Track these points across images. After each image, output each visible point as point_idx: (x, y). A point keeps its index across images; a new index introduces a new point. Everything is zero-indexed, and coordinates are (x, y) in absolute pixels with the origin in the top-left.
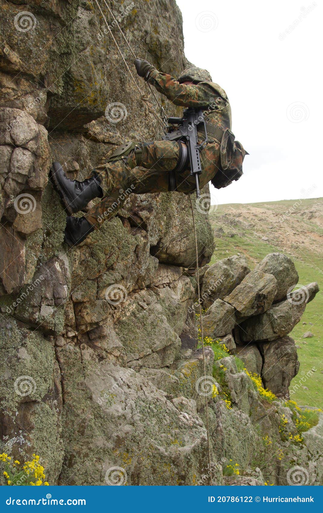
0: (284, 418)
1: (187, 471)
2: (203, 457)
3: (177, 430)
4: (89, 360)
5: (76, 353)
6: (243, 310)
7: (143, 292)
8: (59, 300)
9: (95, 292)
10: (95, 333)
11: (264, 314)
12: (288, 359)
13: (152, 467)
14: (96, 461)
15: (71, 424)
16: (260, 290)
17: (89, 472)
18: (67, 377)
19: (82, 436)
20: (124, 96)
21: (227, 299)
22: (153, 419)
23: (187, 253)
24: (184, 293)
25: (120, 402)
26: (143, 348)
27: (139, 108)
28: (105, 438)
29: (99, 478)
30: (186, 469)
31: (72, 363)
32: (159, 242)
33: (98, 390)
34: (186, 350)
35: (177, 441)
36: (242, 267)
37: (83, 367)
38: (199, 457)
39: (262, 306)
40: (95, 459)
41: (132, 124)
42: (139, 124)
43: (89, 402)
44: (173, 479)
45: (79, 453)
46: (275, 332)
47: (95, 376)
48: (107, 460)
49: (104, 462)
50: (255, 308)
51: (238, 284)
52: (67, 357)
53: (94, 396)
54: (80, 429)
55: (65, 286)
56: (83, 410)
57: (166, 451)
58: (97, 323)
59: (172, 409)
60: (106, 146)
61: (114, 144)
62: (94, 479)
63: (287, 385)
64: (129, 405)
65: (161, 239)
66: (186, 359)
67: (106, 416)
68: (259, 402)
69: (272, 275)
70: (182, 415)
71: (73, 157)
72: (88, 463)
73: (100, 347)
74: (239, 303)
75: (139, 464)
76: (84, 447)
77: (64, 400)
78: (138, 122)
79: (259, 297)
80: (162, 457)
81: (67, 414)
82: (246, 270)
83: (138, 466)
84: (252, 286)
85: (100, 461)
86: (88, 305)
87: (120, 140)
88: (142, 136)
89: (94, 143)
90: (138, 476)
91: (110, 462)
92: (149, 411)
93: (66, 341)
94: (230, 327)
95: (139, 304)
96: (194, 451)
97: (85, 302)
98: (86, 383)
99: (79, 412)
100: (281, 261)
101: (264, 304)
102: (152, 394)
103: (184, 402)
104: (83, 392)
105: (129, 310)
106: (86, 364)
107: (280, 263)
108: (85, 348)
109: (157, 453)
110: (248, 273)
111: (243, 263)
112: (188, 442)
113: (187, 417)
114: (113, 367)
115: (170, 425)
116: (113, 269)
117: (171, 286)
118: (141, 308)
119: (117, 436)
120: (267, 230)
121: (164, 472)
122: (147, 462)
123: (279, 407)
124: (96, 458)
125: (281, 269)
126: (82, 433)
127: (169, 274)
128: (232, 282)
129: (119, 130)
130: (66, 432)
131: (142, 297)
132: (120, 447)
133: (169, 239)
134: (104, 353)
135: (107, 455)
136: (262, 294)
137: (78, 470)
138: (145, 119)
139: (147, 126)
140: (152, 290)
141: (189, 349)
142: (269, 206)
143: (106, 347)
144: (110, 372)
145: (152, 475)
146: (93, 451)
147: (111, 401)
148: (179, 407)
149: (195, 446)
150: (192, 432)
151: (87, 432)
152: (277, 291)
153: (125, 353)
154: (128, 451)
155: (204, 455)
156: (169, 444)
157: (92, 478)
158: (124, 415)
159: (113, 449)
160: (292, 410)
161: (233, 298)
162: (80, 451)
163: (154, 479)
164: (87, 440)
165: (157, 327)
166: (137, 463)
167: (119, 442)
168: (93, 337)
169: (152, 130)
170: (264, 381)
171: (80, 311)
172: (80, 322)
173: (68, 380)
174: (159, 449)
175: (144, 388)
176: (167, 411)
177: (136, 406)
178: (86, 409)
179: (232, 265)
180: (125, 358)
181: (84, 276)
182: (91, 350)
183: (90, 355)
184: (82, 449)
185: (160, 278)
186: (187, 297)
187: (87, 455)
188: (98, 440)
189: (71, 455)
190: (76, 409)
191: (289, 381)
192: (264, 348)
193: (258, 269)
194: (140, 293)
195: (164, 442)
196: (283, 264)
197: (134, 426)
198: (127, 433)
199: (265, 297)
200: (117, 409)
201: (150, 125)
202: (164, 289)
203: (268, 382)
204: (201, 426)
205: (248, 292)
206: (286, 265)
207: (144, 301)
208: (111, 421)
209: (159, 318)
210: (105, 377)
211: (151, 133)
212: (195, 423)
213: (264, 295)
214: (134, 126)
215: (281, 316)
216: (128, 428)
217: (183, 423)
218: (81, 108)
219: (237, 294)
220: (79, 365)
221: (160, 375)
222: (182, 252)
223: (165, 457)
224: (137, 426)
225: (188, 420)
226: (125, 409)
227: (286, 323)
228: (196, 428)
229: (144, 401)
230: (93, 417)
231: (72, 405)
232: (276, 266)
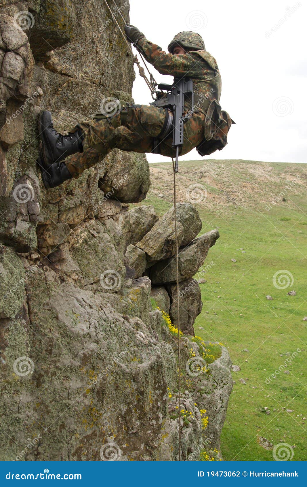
0: (192, 352)
1: (145, 387)
2: (157, 374)
3: (136, 348)
4: (53, 281)
5: (40, 274)
6: (153, 254)
7: (93, 222)
8: (33, 216)
9: (56, 215)
10: (55, 256)
11: (171, 258)
12: (193, 299)
13: (115, 383)
14: (64, 379)
15: (38, 343)
16: (169, 236)
17: (57, 391)
18: (32, 298)
19: (49, 355)
20: (80, 31)
21: (139, 244)
22: (114, 337)
23: (128, 188)
24: (124, 226)
25: (85, 321)
26: (97, 273)
27: (92, 45)
28: (71, 356)
29: (67, 396)
30: (144, 385)
31: (37, 284)
32: (106, 175)
33: (64, 310)
34: (127, 280)
35: (136, 358)
36: (152, 215)
37: (48, 288)
38: (154, 374)
39: (171, 251)
40: (62, 378)
41: (85, 59)
42: (91, 60)
43: (55, 322)
44: (133, 396)
45: (47, 372)
46: (182, 275)
47: (59, 297)
48: (74, 378)
49: (71, 379)
50: (164, 252)
51: (148, 231)
52: (32, 278)
53: (60, 316)
54: (47, 348)
55: (38, 203)
56: (50, 329)
57: (128, 368)
58: (58, 247)
59: (130, 329)
60: (63, 78)
61: (69, 76)
62: (62, 397)
63: (192, 323)
64: (93, 324)
65: (107, 172)
66: (128, 287)
67: (72, 335)
68: (171, 337)
69: (179, 222)
70: (138, 334)
71: (37, 83)
72: (56, 382)
73: (61, 270)
74: (149, 249)
75: (104, 380)
76: (52, 366)
77: (31, 321)
78: (90, 58)
79: (169, 243)
80: (124, 373)
81: (34, 334)
82: (155, 218)
83: (104, 382)
84: (161, 232)
85: (67, 379)
86: (50, 228)
87: (75, 73)
88: (93, 72)
89: (53, 73)
90: (103, 393)
91: (77, 379)
92: (111, 330)
93: (30, 263)
94: (141, 270)
95: (89, 232)
96: (151, 368)
97: (47, 225)
98: (52, 304)
99: (47, 331)
100: (187, 209)
101: (173, 249)
102: (112, 315)
103: (139, 322)
104: (49, 312)
105: (81, 237)
106: (50, 284)
107: (186, 212)
108: (48, 269)
109: (120, 370)
110: (157, 221)
111: (152, 212)
112: (145, 359)
113: (143, 336)
114: (74, 288)
115: (128, 344)
116: (72, 194)
117: (114, 218)
118: (92, 236)
119: (84, 354)
120: (162, 188)
121: (125, 388)
122: (111, 379)
123: (187, 342)
124: (64, 376)
125: (187, 216)
126: (50, 352)
127: (112, 207)
128: (143, 229)
129: (74, 63)
130: (33, 352)
131: (92, 226)
132: (86, 365)
133: (114, 173)
134: (65, 276)
135: (74, 372)
136: (171, 239)
137: (46, 389)
138: (96, 57)
139: (98, 63)
140: (99, 220)
141: (130, 279)
142: (164, 166)
143: (66, 271)
144: (72, 294)
145: (114, 392)
146: (60, 369)
147: (76, 321)
148: (135, 327)
149: (152, 363)
150: (148, 350)
151: (55, 351)
152: (183, 237)
153: (82, 277)
154: (94, 368)
155: (159, 372)
156: (129, 362)
157: (60, 396)
158: (89, 334)
159: (80, 366)
160: (198, 345)
161: (144, 244)
162: (47, 370)
163: (116, 395)
164: (54, 359)
165: (107, 254)
166: (102, 380)
167: (85, 359)
168: (54, 260)
169: (102, 68)
170: (172, 320)
171: (42, 234)
172: (42, 245)
173: (34, 301)
174: (121, 366)
175: (104, 309)
176: (126, 330)
177: (99, 325)
178: (52, 328)
179: (142, 214)
180: (83, 282)
181: (46, 200)
182: (53, 272)
183: (53, 277)
184: (50, 368)
185: (105, 210)
186: (127, 230)
187: (54, 374)
188: (65, 359)
189: (39, 375)
190: (43, 329)
191: (194, 319)
192: (172, 289)
193: (166, 217)
194: (89, 222)
195: (125, 360)
196: (189, 212)
197: (98, 344)
198: (93, 351)
199: (173, 242)
200: (81, 328)
201: (100, 63)
202: (109, 220)
203: (175, 320)
204: (155, 345)
205: (158, 238)
206: (191, 213)
207: (94, 230)
208: (78, 339)
209: (108, 246)
210: (68, 298)
211: (101, 71)
212: (150, 341)
213: (173, 240)
214: (86, 62)
215: (187, 260)
216: (93, 346)
217: (140, 341)
218: (51, 31)
219: (148, 240)
220: (43, 286)
221: (113, 299)
222: (125, 186)
223: (127, 373)
224: (101, 344)
225: (144, 339)
226: (90, 328)
227: (191, 266)
228: (151, 346)
229: (105, 321)
230: (60, 336)
231: (39, 325)
232: (182, 214)
